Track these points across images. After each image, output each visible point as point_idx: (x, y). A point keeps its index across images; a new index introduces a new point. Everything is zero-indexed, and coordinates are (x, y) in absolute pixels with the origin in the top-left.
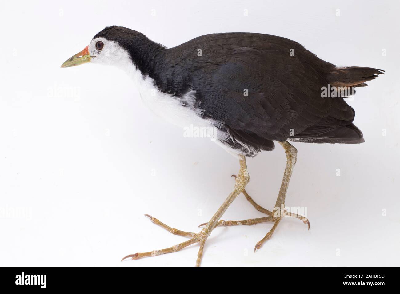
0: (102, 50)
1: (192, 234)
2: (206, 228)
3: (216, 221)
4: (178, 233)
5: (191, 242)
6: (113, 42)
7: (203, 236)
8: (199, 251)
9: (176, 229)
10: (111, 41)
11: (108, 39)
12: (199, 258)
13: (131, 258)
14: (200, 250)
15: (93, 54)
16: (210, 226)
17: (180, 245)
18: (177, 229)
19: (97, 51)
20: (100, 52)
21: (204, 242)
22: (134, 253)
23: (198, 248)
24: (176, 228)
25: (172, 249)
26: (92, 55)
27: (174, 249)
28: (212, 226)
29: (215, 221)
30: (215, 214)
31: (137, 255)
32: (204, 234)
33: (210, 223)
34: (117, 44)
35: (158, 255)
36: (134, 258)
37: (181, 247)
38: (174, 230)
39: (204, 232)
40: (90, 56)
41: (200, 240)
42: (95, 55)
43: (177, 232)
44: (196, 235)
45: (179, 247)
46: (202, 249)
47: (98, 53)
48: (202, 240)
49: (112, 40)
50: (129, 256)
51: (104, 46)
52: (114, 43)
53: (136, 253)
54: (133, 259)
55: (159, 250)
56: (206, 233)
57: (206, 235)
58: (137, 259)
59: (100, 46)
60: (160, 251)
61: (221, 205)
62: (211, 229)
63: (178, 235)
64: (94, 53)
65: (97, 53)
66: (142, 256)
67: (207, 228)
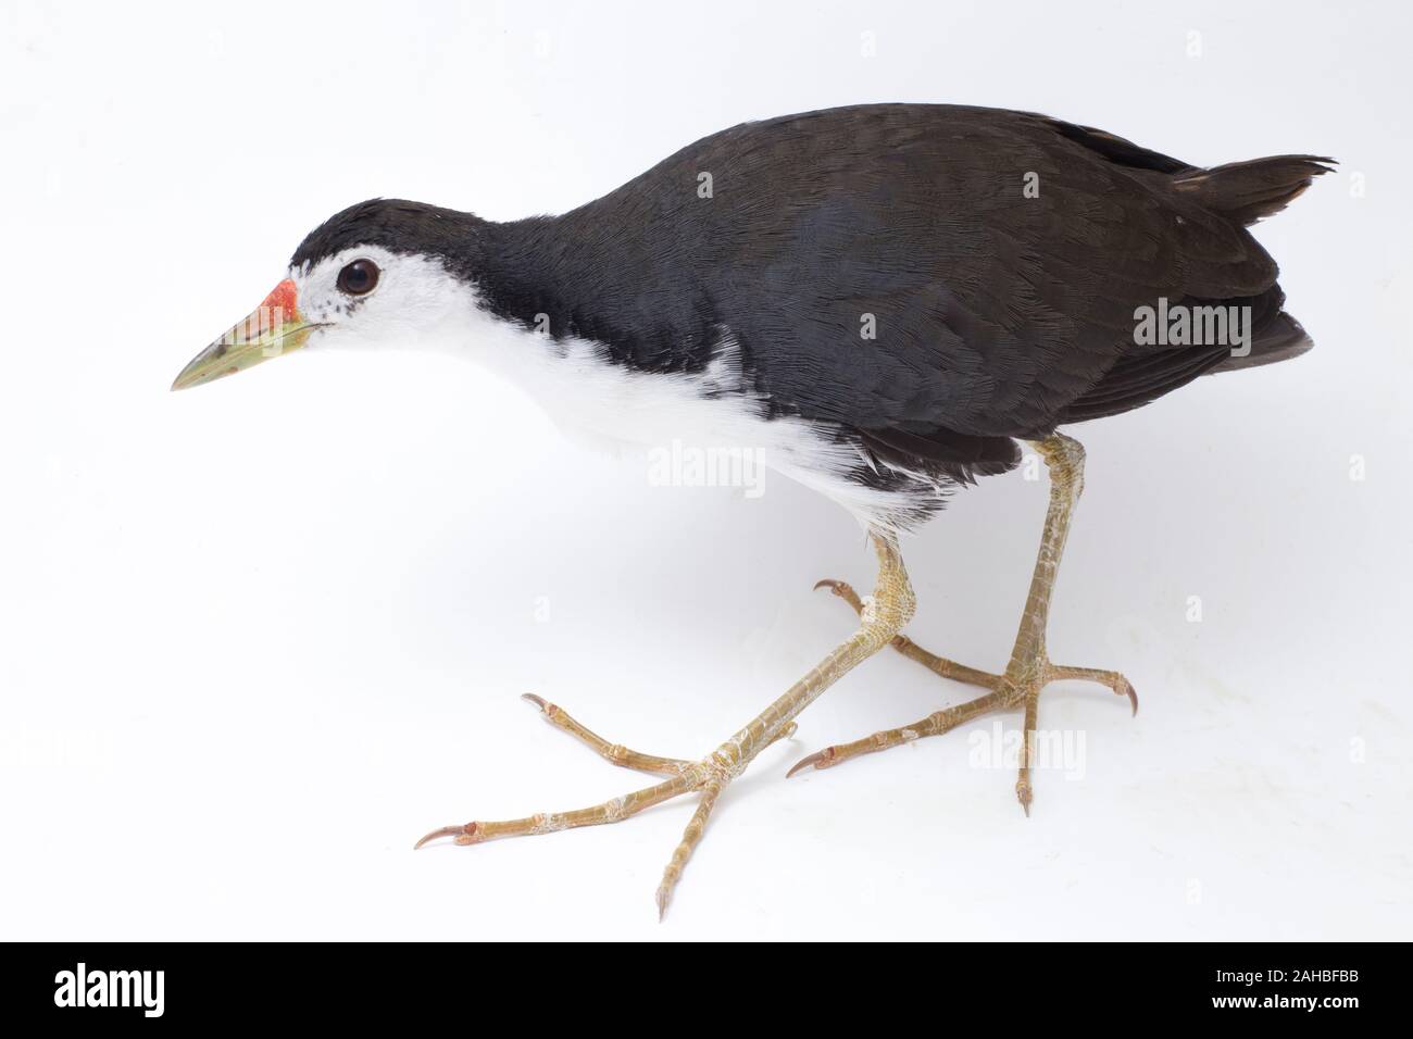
0: (370, 293)
1: (678, 764)
2: (735, 742)
3: (772, 729)
4: (629, 760)
5: (671, 788)
6: (420, 257)
7: (720, 768)
8: (693, 821)
9: (625, 748)
10: (408, 256)
11: (396, 251)
12: (685, 845)
13: (450, 838)
14: (696, 816)
15: (324, 316)
16: (748, 739)
17: (630, 798)
18: (628, 747)
19: (343, 300)
20: (362, 302)
21: (715, 791)
22: (462, 822)
23: (693, 809)
24: (623, 745)
25: (601, 811)
26: (315, 317)
27: (608, 812)
28: (756, 741)
29: (768, 727)
30: (776, 704)
31: (471, 829)
32: (724, 763)
33: (752, 729)
34: (436, 264)
35: (551, 831)
36: (461, 838)
37: (635, 805)
38: (616, 752)
39: (724, 754)
40: (303, 324)
41: (703, 784)
42: (333, 317)
43: (629, 756)
44: (691, 767)
45: (626, 804)
46: (704, 813)
47: (351, 308)
48: (710, 785)
49: (413, 251)
50: (445, 832)
51: (381, 276)
52: (426, 260)
53: (472, 821)
54: (460, 843)
55: (555, 816)
56: (730, 761)
57: (728, 765)
58: (471, 843)
59: (358, 280)
60: (555, 818)
61: (803, 676)
62: (748, 751)
63: (633, 769)
64: (330, 310)
65: (343, 310)
66: (492, 833)
67: (738, 744)
